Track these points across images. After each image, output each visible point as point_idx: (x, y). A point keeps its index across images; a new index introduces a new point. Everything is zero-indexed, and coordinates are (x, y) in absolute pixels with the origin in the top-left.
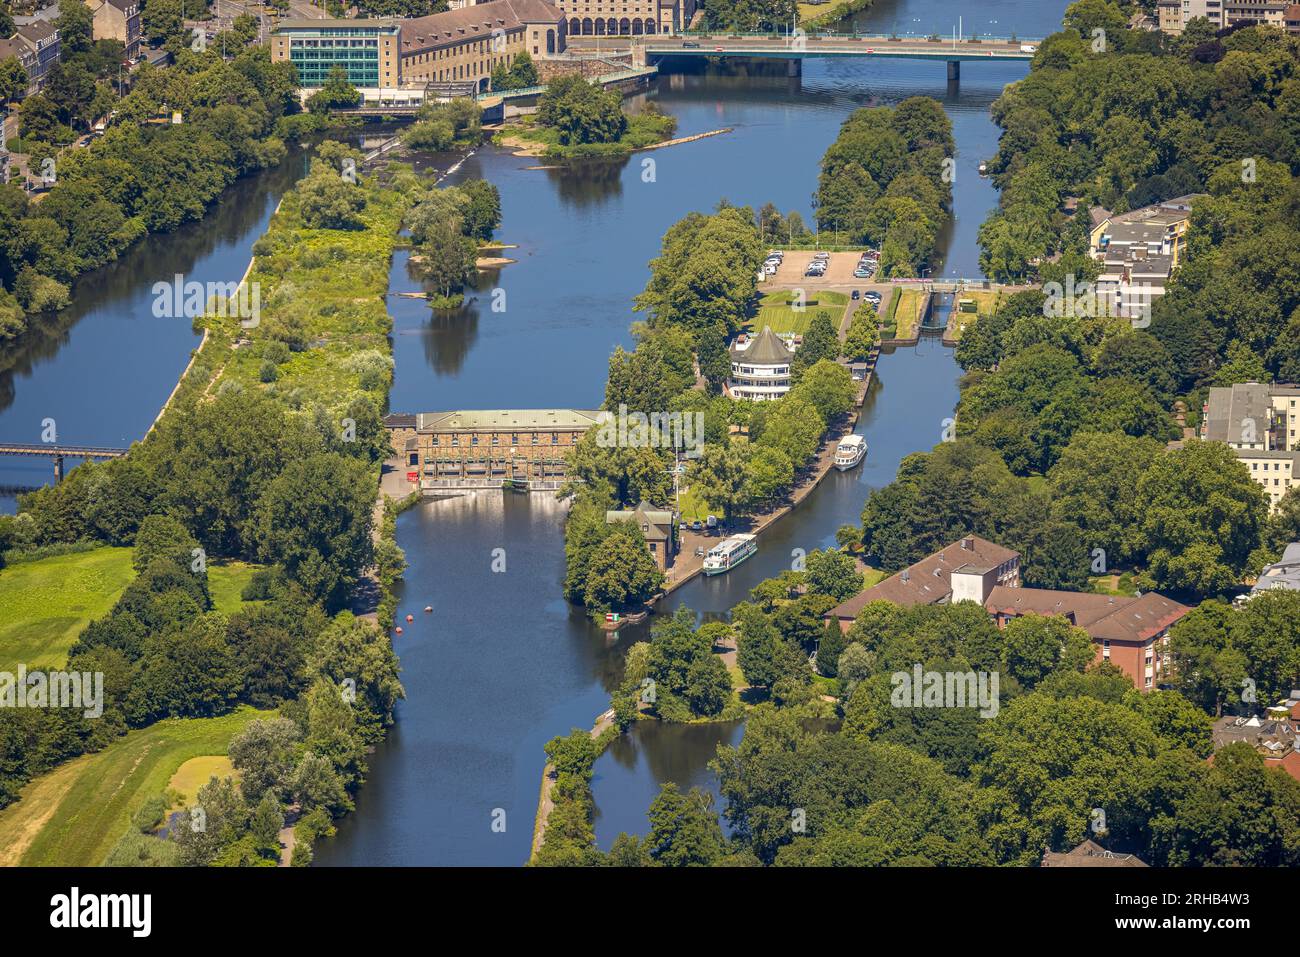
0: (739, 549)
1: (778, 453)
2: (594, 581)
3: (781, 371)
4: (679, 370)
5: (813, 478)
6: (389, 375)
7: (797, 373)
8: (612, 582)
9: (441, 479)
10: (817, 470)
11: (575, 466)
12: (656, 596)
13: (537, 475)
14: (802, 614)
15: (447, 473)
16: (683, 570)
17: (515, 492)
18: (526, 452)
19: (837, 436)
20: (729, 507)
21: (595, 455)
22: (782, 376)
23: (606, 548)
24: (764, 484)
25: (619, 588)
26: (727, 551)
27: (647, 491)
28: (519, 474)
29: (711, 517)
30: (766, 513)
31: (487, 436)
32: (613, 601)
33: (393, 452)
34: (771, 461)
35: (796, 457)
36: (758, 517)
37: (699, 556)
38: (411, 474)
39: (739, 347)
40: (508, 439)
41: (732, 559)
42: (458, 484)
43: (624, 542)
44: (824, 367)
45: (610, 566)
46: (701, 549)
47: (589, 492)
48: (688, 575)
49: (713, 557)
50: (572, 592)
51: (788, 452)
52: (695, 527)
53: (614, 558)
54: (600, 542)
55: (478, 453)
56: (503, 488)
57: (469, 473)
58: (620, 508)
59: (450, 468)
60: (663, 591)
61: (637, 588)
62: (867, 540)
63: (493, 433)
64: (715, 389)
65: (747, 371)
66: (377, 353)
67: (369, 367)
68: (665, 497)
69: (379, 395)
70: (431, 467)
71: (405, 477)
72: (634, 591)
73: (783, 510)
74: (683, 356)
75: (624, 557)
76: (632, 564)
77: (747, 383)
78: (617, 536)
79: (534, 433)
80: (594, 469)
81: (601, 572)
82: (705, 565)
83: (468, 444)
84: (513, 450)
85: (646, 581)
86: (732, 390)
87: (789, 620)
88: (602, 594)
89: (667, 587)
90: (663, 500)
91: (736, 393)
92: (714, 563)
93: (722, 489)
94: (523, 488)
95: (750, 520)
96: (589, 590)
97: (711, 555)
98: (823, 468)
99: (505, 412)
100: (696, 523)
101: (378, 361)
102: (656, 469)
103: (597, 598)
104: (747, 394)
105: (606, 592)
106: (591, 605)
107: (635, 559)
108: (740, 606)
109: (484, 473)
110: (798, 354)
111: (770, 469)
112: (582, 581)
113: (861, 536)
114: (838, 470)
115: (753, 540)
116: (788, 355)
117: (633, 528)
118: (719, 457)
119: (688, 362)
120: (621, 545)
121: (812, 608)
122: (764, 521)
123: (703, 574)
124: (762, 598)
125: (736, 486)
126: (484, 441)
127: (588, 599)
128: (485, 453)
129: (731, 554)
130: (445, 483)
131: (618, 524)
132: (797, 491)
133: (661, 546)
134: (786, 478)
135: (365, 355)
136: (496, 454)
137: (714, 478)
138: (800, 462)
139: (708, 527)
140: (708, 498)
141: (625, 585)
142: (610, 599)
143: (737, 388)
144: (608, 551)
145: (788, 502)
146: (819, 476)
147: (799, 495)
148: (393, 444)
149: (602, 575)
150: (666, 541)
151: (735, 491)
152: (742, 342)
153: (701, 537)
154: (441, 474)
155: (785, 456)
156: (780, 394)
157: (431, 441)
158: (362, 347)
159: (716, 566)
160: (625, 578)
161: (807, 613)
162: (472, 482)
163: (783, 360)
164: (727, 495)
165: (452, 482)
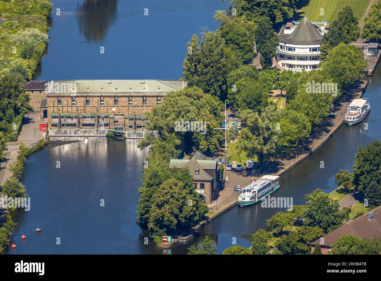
0: (265, 187)
1: (301, 116)
2: (155, 213)
3: (315, 50)
4: (242, 48)
5: (328, 131)
6: (44, 47)
7: (324, 52)
8: (167, 214)
9: (63, 130)
10: (332, 125)
11: (152, 124)
12: (201, 223)
13: (131, 127)
14: (298, 241)
15: (68, 125)
16: (224, 202)
17: (115, 139)
18: (124, 111)
19: (349, 99)
20: (261, 155)
21: (166, 116)
22: (315, 53)
23: (164, 189)
24: (288, 138)
25: (172, 218)
26: (256, 189)
27: (205, 142)
28: (119, 127)
29: (249, 162)
30: (290, 159)
31: (96, 99)
32: (168, 227)
33: (30, 109)
34: (294, 121)
35: (314, 117)
36: (284, 162)
37: (237, 192)
38: (42, 126)
39: (286, 32)
40: (111, 101)
41: (260, 194)
42: (75, 133)
43: (176, 185)
44: (343, 48)
45: (166, 202)
46: (238, 186)
47: (160, 143)
48: (227, 206)
49: (246, 193)
50: (141, 219)
51: (307, 114)
52: (238, 168)
53: (169, 197)
54: (160, 183)
55: (90, 110)
56: (107, 136)
57: (84, 125)
58: (181, 157)
59: (69, 121)
60: (207, 218)
61: (185, 218)
62: (356, 182)
63: (100, 97)
64: (267, 62)
65: (290, 49)
66: (37, 31)
67: (30, 40)
68: (218, 146)
69: (33, 63)
70: (56, 121)
71: (39, 127)
72: (183, 221)
73: (303, 156)
74: (245, 39)
75: (176, 195)
76: (182, 201)
77: (290, 58)
78: (173, 180)
79: (130, 97)
80: (165, 127)
81: (160, 206)
82: (240, 199)
83: (82, 104)
84: (114, 109)
85: (192, 213)
86: (280, 63)
87: (288, 245)
88: (159, 222)
89: (210, 215)
90: (216, 148)
91: (283, 65)
92: (246, 198)
93: (255, 142)
94: (121, 136)
95: (278, 163)
96: (151, 219)
97: (244, 191)
98: (337, 123)
99: (110, 81)
100: (239, 166)
101: (36, 36)
102: (211, 126)
103: (156, 225)
104: (291, 66)
105: (163, 221)
106: (152, 230)
107: (185, 197)
108: (257, 233)
109: (93, 125)
110: (326, 38)
111: (294, 127)
112: (147, 212)
113: (352, 179)
114: (347, 125)
115: (277, 180)
116: (320, 38)
117: (185, 173)
118: (253, 120)
119: (249, 43)
120: (174, 187)
121: (305, 237)
122: (288, 164)
123: (238, 205)
124: (275, 226)
125: (266, 140)
126: (95, 102)
127: (151, 225)
128: (95, 111)
129: (260, 191)
130: (66, 132)
131: (175, 170)
132: (315, 141)
133: (208, 185)
134: (305, 133)
135: (28, 32)
136: (103, 111)
137: (250, 134)
138: (317, 121)
139: (247, 169)
140: (246, 149)
141: (176, 216)
142: (165, 226)
143: (283, 61)
144: (165, 191)
145: (307, 149)
146: (333, 129)
147: (316, 144)
148: (31, 104)
149: (160, 209)
150: (212, 182)
151: (265, 144)
152: (288, 28)
153: (241, 176)
154: (63, 125)
155: (305, 117)
156: (314, 67)
157: (56, 102)
158: (28, 26)
159: (247, 200)
160: (176, 211)
161: (301, 240)
162: (85, 132)
163: (316, 42)
164: (259, 147)
165: (71, 131)
